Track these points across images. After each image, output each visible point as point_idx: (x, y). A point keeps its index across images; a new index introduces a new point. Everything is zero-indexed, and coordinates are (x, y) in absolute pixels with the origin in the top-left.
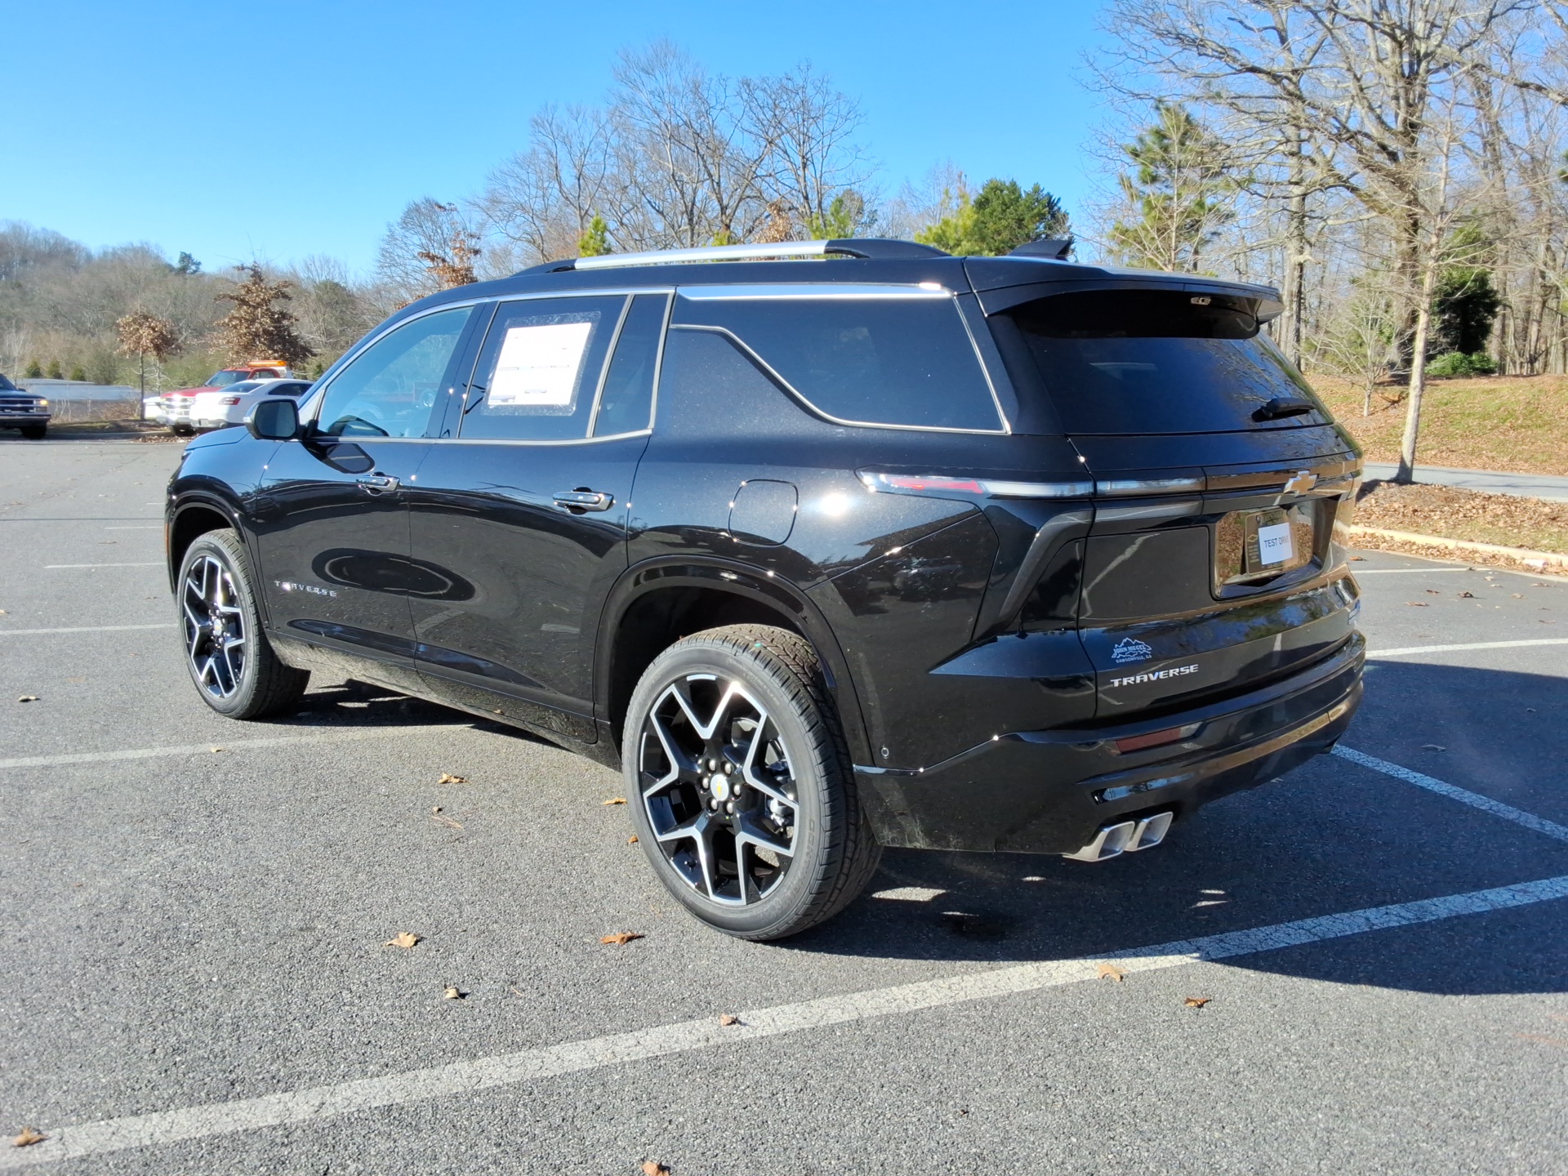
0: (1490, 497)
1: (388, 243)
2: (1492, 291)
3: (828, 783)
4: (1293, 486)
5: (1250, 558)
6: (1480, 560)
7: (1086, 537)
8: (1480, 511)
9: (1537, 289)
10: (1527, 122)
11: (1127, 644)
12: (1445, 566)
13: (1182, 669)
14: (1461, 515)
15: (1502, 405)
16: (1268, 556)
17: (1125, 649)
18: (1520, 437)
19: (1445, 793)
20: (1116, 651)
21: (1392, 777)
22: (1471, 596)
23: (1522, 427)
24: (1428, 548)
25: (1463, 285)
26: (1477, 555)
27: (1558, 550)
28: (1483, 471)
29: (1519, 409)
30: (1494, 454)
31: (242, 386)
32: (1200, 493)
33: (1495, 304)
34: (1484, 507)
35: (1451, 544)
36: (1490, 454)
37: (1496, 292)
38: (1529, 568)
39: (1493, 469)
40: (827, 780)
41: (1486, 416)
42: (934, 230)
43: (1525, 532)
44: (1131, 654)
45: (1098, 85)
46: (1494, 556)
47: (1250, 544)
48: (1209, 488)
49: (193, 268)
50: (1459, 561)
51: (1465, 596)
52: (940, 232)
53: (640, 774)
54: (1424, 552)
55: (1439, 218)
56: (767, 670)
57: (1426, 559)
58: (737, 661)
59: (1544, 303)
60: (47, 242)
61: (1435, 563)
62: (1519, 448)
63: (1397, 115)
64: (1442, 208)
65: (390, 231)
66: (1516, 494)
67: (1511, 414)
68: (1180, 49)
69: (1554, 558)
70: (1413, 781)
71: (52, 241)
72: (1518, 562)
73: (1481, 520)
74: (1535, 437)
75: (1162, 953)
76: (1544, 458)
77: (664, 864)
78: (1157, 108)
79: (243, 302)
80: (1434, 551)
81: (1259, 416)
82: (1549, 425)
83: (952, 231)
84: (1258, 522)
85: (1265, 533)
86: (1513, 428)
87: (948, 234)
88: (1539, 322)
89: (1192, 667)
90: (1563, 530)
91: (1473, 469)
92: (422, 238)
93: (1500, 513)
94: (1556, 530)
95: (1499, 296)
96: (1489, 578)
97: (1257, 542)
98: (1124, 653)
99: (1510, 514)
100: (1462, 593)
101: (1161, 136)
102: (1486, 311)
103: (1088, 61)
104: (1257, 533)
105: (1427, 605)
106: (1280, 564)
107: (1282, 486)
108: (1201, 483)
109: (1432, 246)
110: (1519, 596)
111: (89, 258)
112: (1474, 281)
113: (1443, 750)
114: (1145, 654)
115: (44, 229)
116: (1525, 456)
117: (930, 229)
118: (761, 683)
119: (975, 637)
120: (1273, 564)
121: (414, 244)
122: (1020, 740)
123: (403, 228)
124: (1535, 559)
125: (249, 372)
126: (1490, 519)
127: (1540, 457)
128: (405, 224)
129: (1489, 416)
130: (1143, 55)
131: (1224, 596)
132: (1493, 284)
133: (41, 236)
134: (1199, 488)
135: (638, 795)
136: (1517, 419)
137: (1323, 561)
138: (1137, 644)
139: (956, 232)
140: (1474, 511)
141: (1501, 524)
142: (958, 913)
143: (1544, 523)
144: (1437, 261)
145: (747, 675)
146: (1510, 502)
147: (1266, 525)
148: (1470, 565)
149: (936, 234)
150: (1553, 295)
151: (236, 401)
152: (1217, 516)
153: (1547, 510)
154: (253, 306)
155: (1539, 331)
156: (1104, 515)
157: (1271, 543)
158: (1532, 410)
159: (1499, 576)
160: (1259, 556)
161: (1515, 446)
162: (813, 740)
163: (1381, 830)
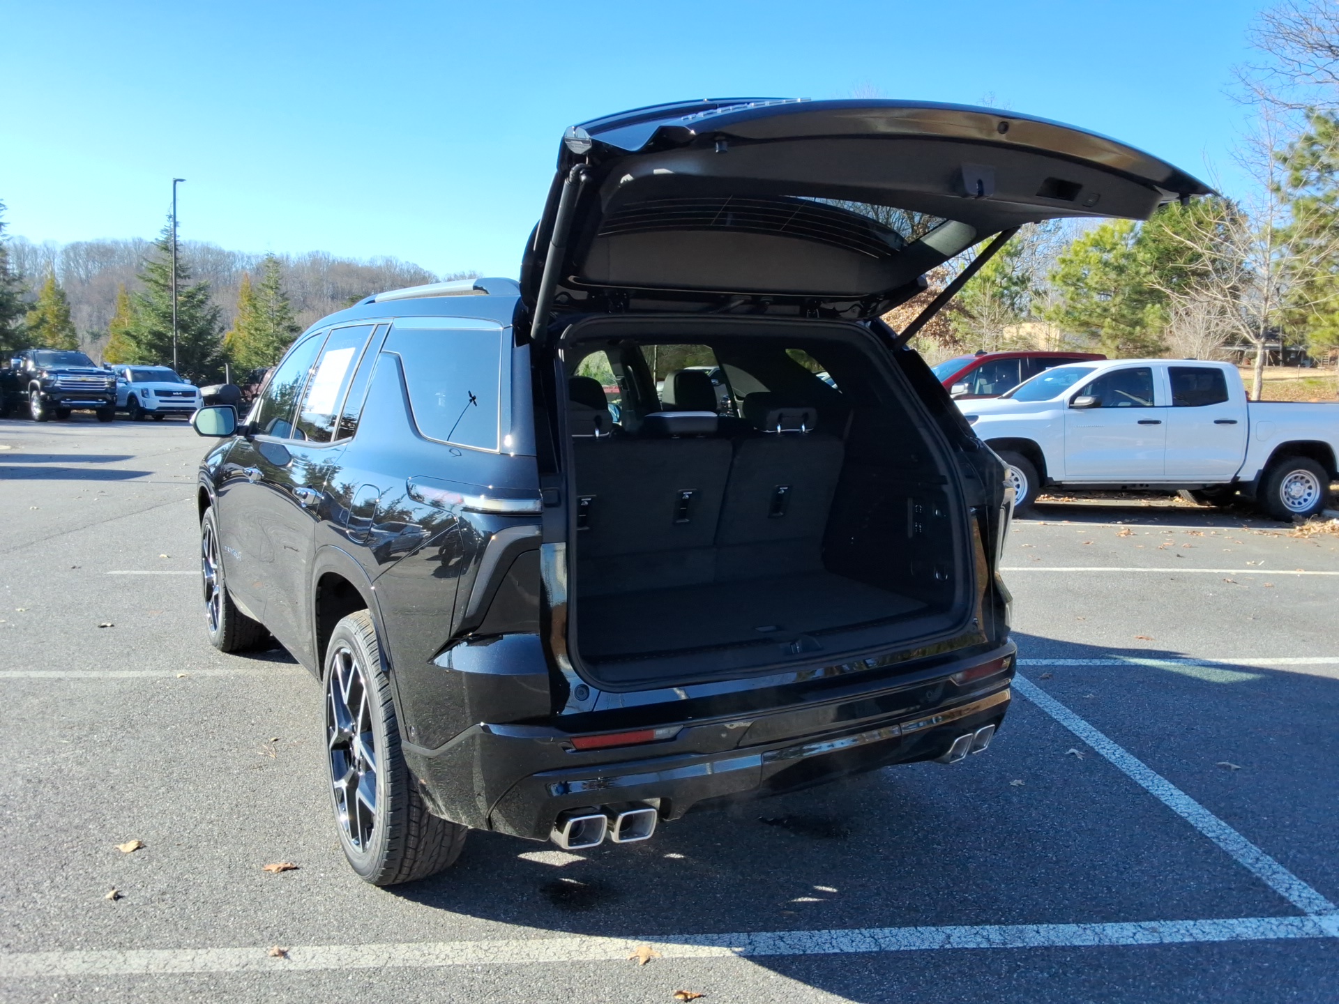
42: (1092, 236)
45: (1251, 98)
52: (1097, 237)
53: (328, 729)
56: (367, 651)
68: (1332, 60)
71: (412, 271)
75: (713, 943)
78: (1308, 117)
83: (1109, 236)
87: (1105, 239)
101: (1310, 140)
103: (1240, 77)
117: (1088, 235)
118: (363, 660)
122: (490, 731)
130: (1297, 68)
133: (405, 267)
135: (327, 748)
139: (1113, 237)
142: (572, 881)
145: (358, 652)
149: (1093, 239)
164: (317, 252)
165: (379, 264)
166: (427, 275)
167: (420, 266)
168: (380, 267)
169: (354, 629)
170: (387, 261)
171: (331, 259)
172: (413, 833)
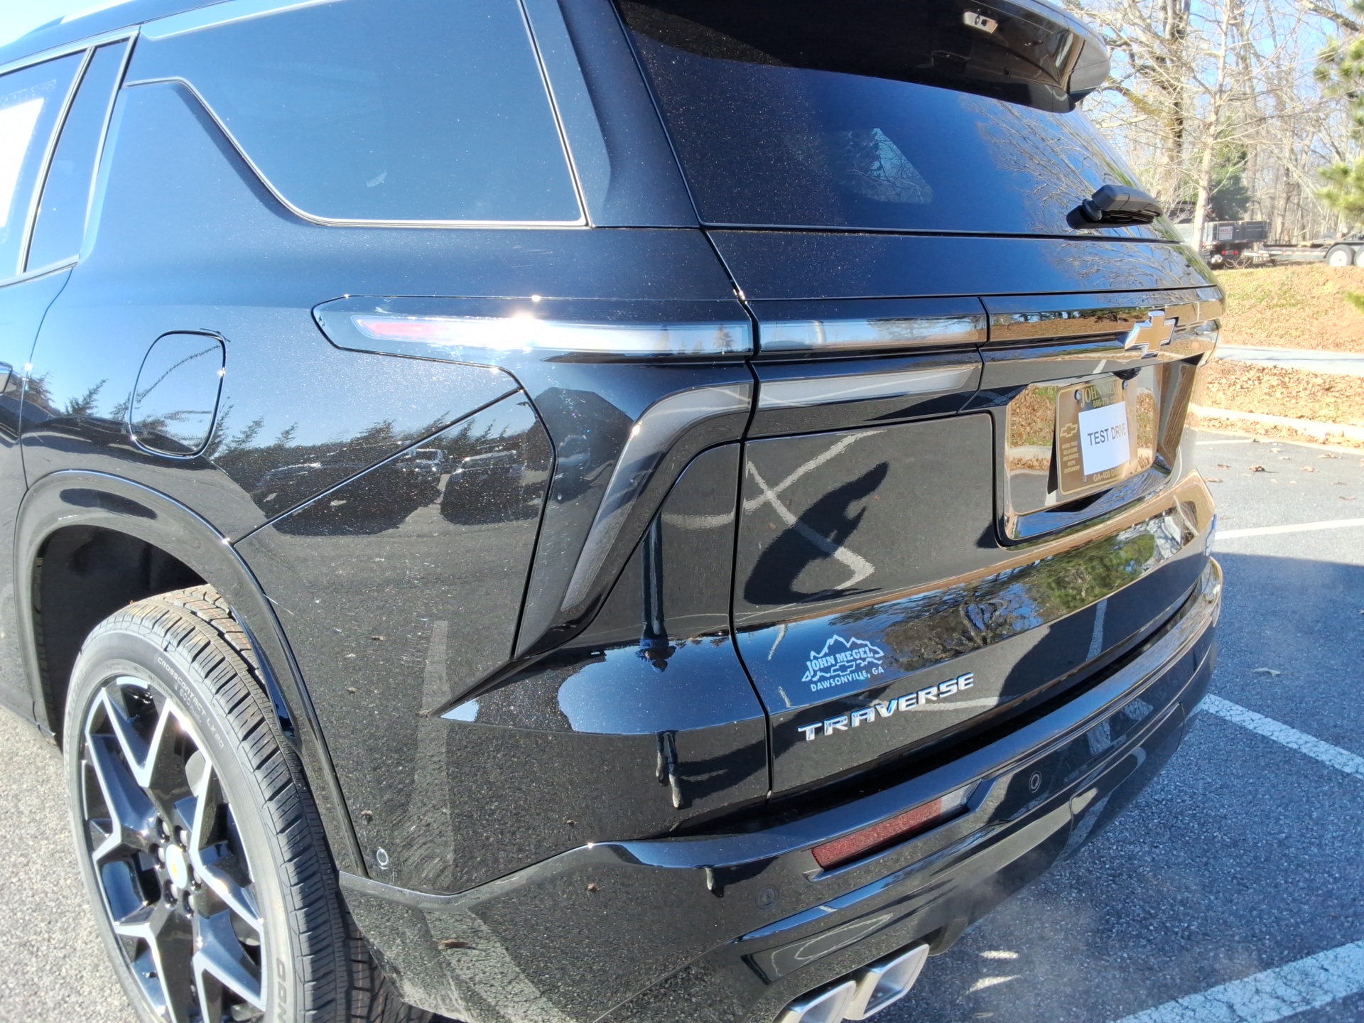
0: (1264, 369)
2: (1243, 188)
3: (304, 898)
4: (1140, 337)
5: (1065, 465)
6: (1263, 432)
7: (742, 441)
8: (1256, 382)
9: (1281, 186)
10: (1274, 40)
11: (837, 648)
12: (1228, 438)
13: (943, 688)
14: (1238, 386)
15: (1259, 286)
16: (1095, 460)
17: (831, 660)
18: (1275, 315)
19: (1295, 746)
20: (813, 665)
21: (1224, 721)
22: (1263, 470)
23: (1277, 305)
24: (1210, 420)
25: (1219, 182)
26: (1258, 426)
27: (1338, 420)
28: (1243, 346)
29: (1275, 289)
30: (1253, 331)
32: (976, 347)
33: (1247, 200)
34: (1259, 379)
35: (1234, 415)
36: (1249, 331)
37: (1247, 189)
38: (1312, 439)
39: (1252, 344)
40: (302, 891)
41: (1246, 296)
43: (1302, 402)
44: (843, 668)
46: (1275, 427)
47: (1065, 440)
48: (992, 340)
50: (1241, 433)
51: (1257, 470)
53: (84, 820)
54: (1206, 424)
55: (1218, 97)
56: (208, 681)
57: (1208, 430)
58: (169, 662)
59: (1288, 199)
61: (1217, 435)
62: (1275, 325)
63: (1165, 24)
64: (1221, 85)
66: (1287, 366)
67: (1268, 295)
69: (1335, 429)
70: (1251, 727)
72: (1299, 433)
73: (1257, 391)
74: (1289, 315)
76: (1298, 334)
77: (123, 969)
80: (1216, 423)
81: (1081, 217)
82: (1301, 304)
84: (1079, 402)
85: (1089, 421)
86: (1269, 307)
88: (1283, 216)
89: (962, 681)
90: (1339, 400)
91: (1234, 345)
93: (1275, 384)
94: (1333, 400)
95: (1249, 193)
96: (1275, 450)
97: (1077, 437)
98: (827, 670)
99: (1284, 384)
100: (1253, 467)
102: (1239, 207)
104: (1076, 421)
105: (1221, 481)
106: (1112, 472)
107: (1122, 336)
108: (980, 332)
109: (1210, 124)
110: (1310, 469)
112: (1230, 178)
113: (1278, 675)
114: (871, 665)
116: (1281, 332)
118: (198, 705)
119: (519, 651)
120: (1101, 473)
124: (1317, 429)
126: (1267, 390)
127: (1294, 333)
129: (1248, 297)
131: (1022, 536)
132: (1244, 182)
134: (975, 338)
135: (86, 858)
136: (1273, 299)
137: (1172, 464)
138: (855, 646)
140: (1250, 382)
141: (1278, 395)
143: (1319, 394)
144: (1216, 138)
145: (180, 687)
146: (1283, 374)
147: (1090, 406)
148: (1253, 436)
150: (1295, 193)
152: (1009, 393)
153: (1319, 381)
155: (1283, 224)
156: (776, 394)
157: (1099, 437)
158: (1286, 290)
159: (1285, 448)
160: (1080, 461)
161: (1271, 323)
162: (276, 816)
163: (1225, 817)
169: (159, 640)
172: (360, 984)
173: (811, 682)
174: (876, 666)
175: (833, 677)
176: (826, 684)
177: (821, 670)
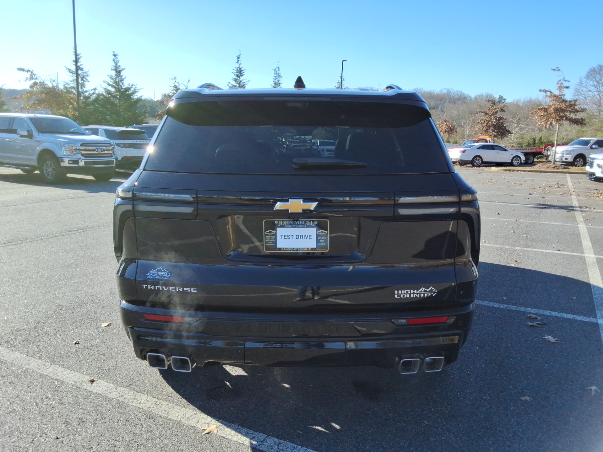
1: (579, 85)
5: (267, 243)
11: (159, 271)
13: (185, 289)
17: (156, 272)
20: (151, 272)
31: (469, 146)
44: (158, 275)
49: (503, 101)
60: (457, 95)
65: (580, 80)
71: (459, 95)
79: (487, 114)
89: (192, 289)
92: (595, 82)
98: (154, 274)
111: (471, 99)
115: (457, 91)
121: (590, 85)
123: (587, 78)
125: (476, 141)
128: (587, 77)
133: (456, 93)
138: (164, 271)
151: (464, 151)
154: (490, 115)
164: (417, 88)
165: (444, 92)
166: (466, 96)
167: (464, 92)
168: (444, 94)
170: (448, 90)
171: (423, 91)
173: (148, 276)
174: (166, 277)
175: (154, 276)
176: (151, 277)
177: (152, 274)
